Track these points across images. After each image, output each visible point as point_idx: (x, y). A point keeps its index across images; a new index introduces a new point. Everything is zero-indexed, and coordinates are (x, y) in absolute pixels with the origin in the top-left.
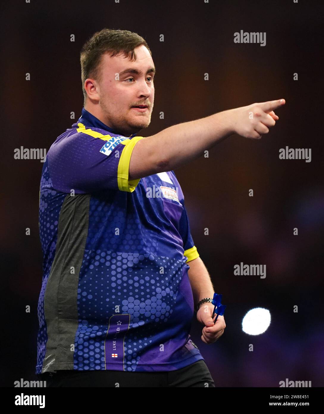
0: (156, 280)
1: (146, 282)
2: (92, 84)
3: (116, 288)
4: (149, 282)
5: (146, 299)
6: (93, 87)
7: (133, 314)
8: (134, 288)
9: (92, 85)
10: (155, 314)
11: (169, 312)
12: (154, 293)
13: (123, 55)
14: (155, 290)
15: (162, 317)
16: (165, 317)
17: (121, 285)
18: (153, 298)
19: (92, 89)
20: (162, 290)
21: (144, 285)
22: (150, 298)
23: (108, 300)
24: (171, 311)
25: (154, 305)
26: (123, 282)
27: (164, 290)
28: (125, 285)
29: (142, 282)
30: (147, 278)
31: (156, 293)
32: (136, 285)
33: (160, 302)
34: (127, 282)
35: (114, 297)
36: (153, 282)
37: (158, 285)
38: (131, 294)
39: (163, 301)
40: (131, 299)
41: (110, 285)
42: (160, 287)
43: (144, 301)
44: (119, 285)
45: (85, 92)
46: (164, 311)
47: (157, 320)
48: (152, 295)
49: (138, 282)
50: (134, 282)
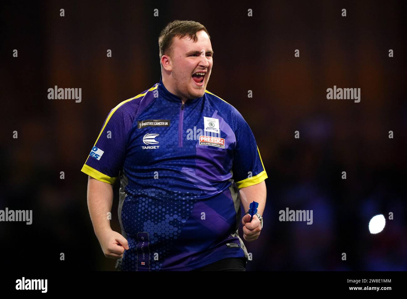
1: (159, 210)
2: (167, 59)
3: (141, 213)
4: (161, 210)
5: (158, 222)
6: (167, 61)
8: (152, 214)
11: (177, 232)
12: (163, 218)
13: (188, 37)
14: (164, 216)
16: (174, 236)
18: (163, 222)
19: (167, 63)
21: (158, 212)
22: (161, 222)
24: (180, 231)
25: (163, 227)
26: (145, 209)
31: (165, 219)
34: (147, 209)
36: (164, 210)
38: (149, 218)
43: (156, 224)
44: (143, 211)
45: (162, 65)
48: (162, 220)
49: (154, 209)
50: (152, 209)
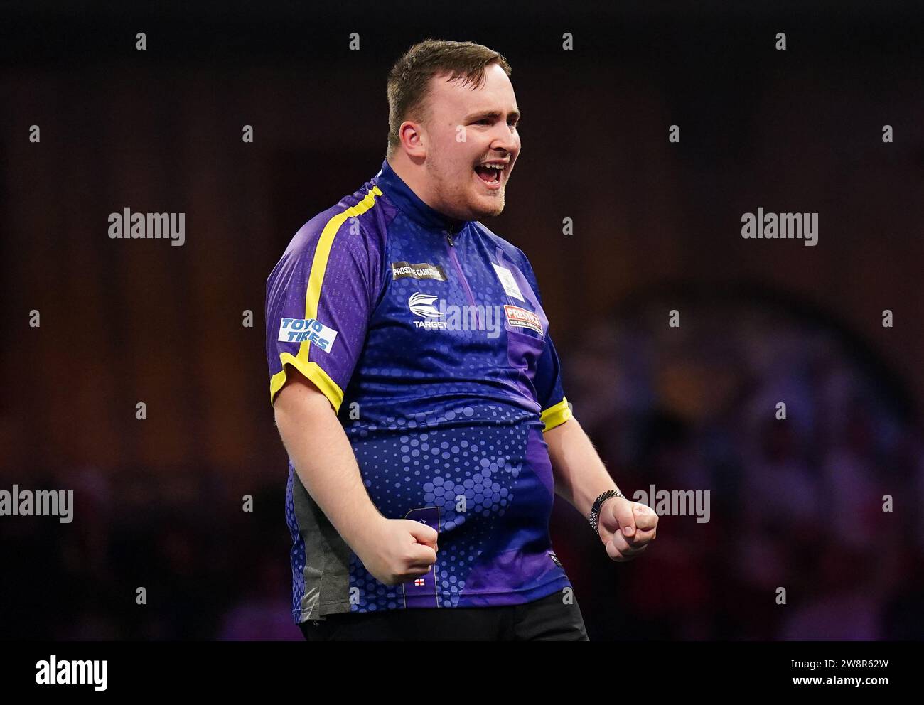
0: (479, 446)
1: (462, 450)
2: (414, 129)
3: (410, 464)
4: (468, 449)
5: (464, 478)
6: (414, 135)
7: (443, 506)
8: (443, 461)
9: (413, 132)
10: (481, 504)
11: (506, 498)
12: (477, 468)
14: (478, 464)
15: (495, 508)
16: (501, 507)
17: (420, 458)
18: (477, 477)
19: (413, 139)
20: (491, 462)
21: (459, 455)
22: (471, 477)
23: (398, 485)
24: (511, 497)
26: (423, 453)
27: (495, 461)
28: (426, 457)
29: (456, 450)
30: (464, 444)
31: (482, 468)
32: (446, 456)
33: (488, 483)
34: (429, 453)
35: (408, 479)
36: (475, 449)
37: (484, 453)
38: (437, 471)
39: (494, 481)
40: (438, 480)
41: (399, 460)
42: (488, 457)
43: (461, 483)
44: (416, 458)
46: (496, 498)
47: (486, 514)
48: (474, 472)
49: (449, 450)
50: (442, 451)
